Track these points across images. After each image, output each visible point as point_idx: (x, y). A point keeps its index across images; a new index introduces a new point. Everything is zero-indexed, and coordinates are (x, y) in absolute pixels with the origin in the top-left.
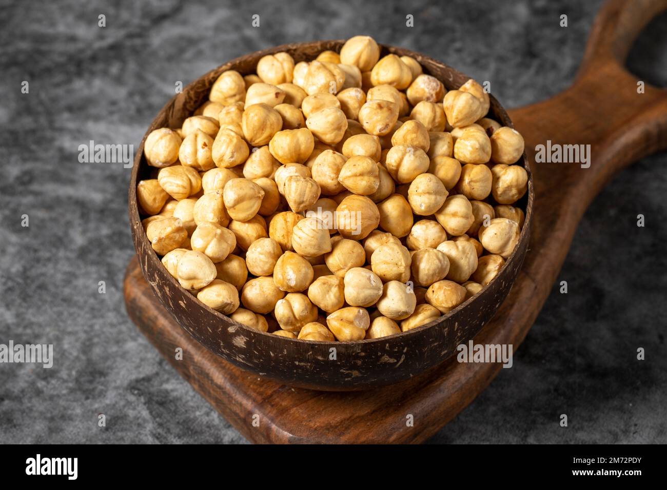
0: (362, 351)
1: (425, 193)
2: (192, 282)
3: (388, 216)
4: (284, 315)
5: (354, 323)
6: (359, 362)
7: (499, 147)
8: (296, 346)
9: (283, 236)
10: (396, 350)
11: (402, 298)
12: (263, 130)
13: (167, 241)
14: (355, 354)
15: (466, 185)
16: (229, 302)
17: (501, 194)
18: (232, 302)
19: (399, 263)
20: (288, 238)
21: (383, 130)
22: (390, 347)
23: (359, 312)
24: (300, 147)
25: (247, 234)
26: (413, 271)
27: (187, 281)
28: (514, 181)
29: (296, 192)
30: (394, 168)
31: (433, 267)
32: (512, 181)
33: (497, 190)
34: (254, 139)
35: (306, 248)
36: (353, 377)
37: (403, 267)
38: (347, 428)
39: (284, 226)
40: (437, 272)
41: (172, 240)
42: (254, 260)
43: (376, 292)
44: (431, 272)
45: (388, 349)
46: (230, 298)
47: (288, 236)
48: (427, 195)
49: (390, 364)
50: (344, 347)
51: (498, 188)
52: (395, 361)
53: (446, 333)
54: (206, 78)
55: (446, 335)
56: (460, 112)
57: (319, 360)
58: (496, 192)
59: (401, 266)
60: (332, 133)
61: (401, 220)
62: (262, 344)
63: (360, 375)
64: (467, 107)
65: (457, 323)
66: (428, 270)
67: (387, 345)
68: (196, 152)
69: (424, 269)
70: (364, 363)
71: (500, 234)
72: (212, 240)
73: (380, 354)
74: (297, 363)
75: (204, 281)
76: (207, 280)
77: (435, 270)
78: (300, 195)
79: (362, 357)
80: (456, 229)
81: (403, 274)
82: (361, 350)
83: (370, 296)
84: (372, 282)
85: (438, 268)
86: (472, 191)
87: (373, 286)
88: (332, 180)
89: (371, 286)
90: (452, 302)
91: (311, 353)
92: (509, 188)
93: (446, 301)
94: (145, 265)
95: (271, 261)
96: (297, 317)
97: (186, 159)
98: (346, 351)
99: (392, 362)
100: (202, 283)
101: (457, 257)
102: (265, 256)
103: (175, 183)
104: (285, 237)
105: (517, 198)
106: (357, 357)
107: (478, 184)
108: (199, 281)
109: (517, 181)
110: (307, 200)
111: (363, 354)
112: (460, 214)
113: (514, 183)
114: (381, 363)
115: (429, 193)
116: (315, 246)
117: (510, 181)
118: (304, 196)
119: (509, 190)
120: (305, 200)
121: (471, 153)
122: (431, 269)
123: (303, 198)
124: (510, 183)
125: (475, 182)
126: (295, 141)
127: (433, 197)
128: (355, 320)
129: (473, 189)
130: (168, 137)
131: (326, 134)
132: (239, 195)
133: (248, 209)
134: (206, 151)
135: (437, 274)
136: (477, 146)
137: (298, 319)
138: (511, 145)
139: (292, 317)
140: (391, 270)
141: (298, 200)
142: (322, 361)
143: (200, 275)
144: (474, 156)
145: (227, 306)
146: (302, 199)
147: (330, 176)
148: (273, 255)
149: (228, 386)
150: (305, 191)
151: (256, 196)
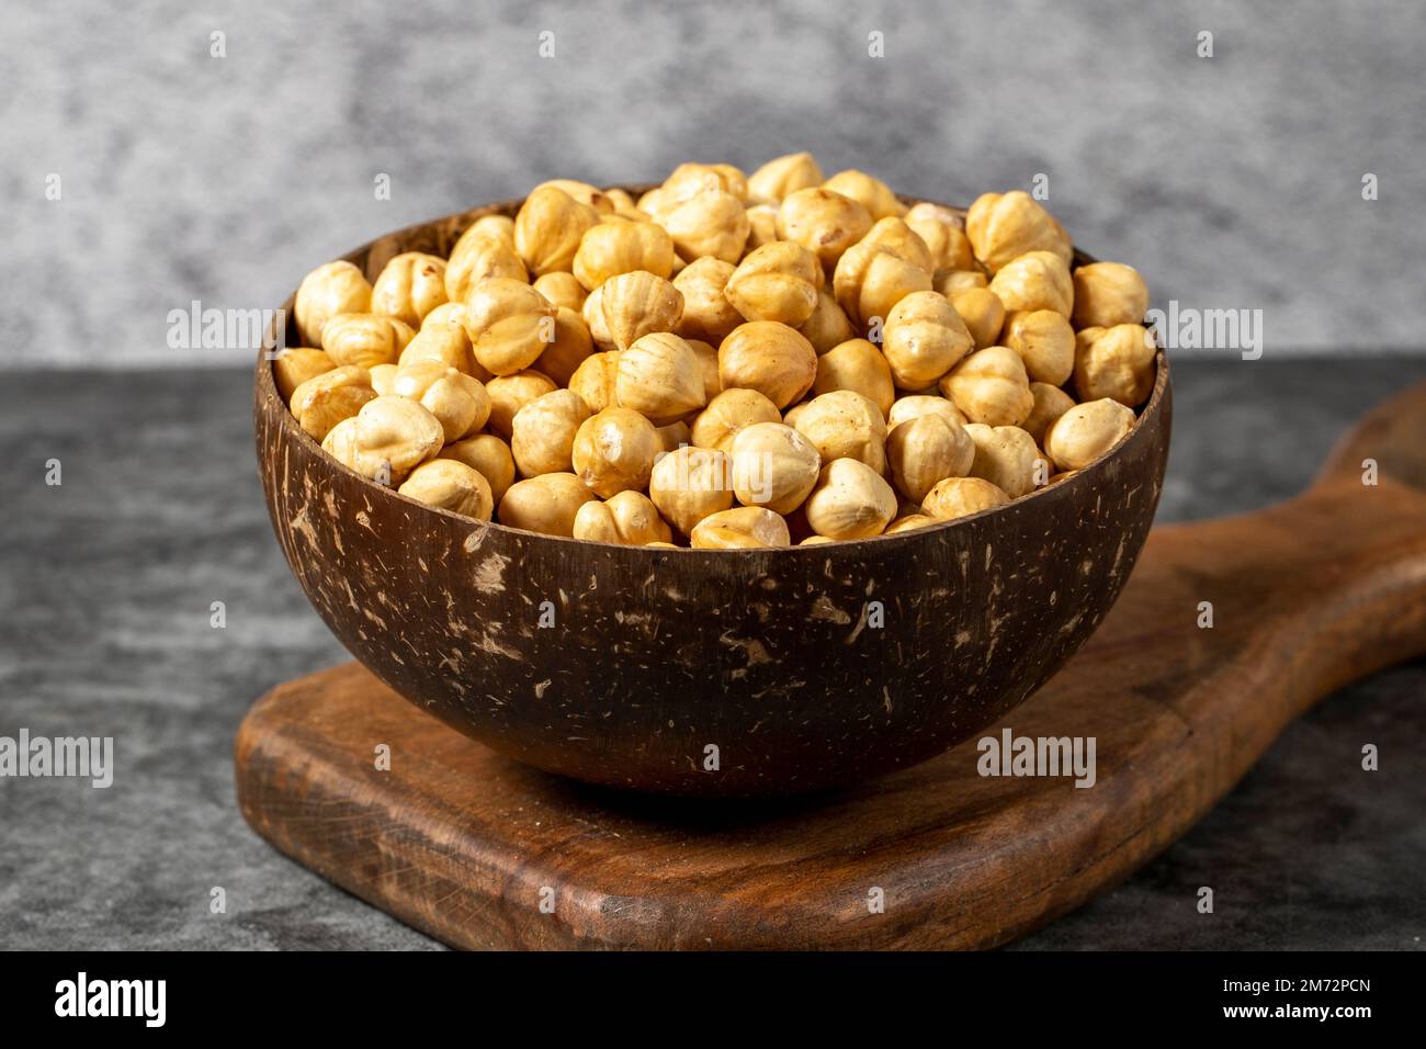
0: (773, 573)
1: (920, 319)
2: (386, 451)
3: (836, 371)
4: (593, 525)
5: (753, 532)
6: (764, 611)
7: (1091, 290)
8: (619, 562)
9: (598, 390)
10: (848, 583)
11: (863, 479)
12: (560, 233)
13: (335, 402)
14: (755, 583)
15: (1015, 339)
16: (469, 486)
17: (1096, 377)
18: (476, 489)
19: (859, 421)
20: (608, 395)
21: (828, 241)
22: (834, 568)
23: (766, 514)
24: (641, 250)
25: (517, 399)
26: (892, 458)
27: (376, 452)
28: (1124, 346)
29: (627, 291)
30: (851, 283)
31: (935, 438)
32: (1120, 347)
33: (1087, 368)
34: (539, 258)
35: (647, 383)
36: (749, 664)
37: (867, 428)
38: (741, 880)
39: (601, 371)
40: (945, 451)
41: (346, 402)
42: (530, 427)
43: (804, 466)
44: (931, 449)
45: (830, 575)
46: (471, 480)
47: (607, 389)
48: (925, 323)
49: (834, 626)
50: (727, 562)
51: (1088, 363)
52: (848, 620)
53: (964, 566)
54: (441, 228)
55: (965, 573)
56: (1003, 224)
57: (671, 600)
58: (1085, 374)
59: (862, 425)
60: (713, 236)
61: (865, 382)
62: (542, 567)
63: (767, 660)
64: (1019, 214)
65: (989, 548)
66: (925, 443)
67: (828, 563)
68: (409, 285)
69: (916, 442)
70: (774, 612)
71: (1092, 417)
72: (436, 380)
73: (811, 588)
74: (620, 617)
75: (412, 444)
76: (421, 441)
77: (939, 445)
78: (637, 295)
79: (771, 596)
80: (990, 403)
81: (868, 446)
82: (768, 571)
83: (791, 471)
84: (796, 443)
85: (948, 441)
86: (1029, 352)
87: (797, 452)
88: (713, 300)
89: (794, 451)
90: (978, 504)
91: (653, 577)
92: (1113, 363)
93: (966, 504)
94: (283, 479)
95: (568, 424)
96: (623, 529)
97: (387, 302)
98: (734, 573)
99: (839, 622)
100: (408, 450)
101: (994, 442)
102: (556, 414)
103: (359, 330)
104: (603, 391)
105: (1132, 392)
106: (758, 593)
107: (1041, 339)
108: (405, 445)
109: (1132, 347)
110: (652, 310)
111: (772, 584)
112: (998, 370)
113: (1125, 353)
114: (815, 621)
115: (929, 319)
116: (667, 376)
117: (1116, 347)
118: (647, 299)
119: (1113, 370)
120: (648, 309)
121: (1026, 285)
122: (932, 442)
123: (645, 304)
124: (1116, 351)
125: (1034, 333)
126: (631, 235)
127: (938, 328)
128: (755, 526)
129: (1031, 347)
130: (350, 273)
131: (699, 239)
132: (500, 301)
133: (520, 333)
134: (433, 281)
135: (945, 457)
136: (1041, 269)
137: (626, 536)
138: (1117, 287)
139: (612, 528)
140: (841, 434)
141: (631, 308)
142: (681, 604)
143: (405, 431)
144: (1032, 290)
145: (463, 500)
146: (641, 307)
147: (707, 293)
148: (573, 416)
149: (465, 846)
150: (649, 288)
151: (539, 309)
